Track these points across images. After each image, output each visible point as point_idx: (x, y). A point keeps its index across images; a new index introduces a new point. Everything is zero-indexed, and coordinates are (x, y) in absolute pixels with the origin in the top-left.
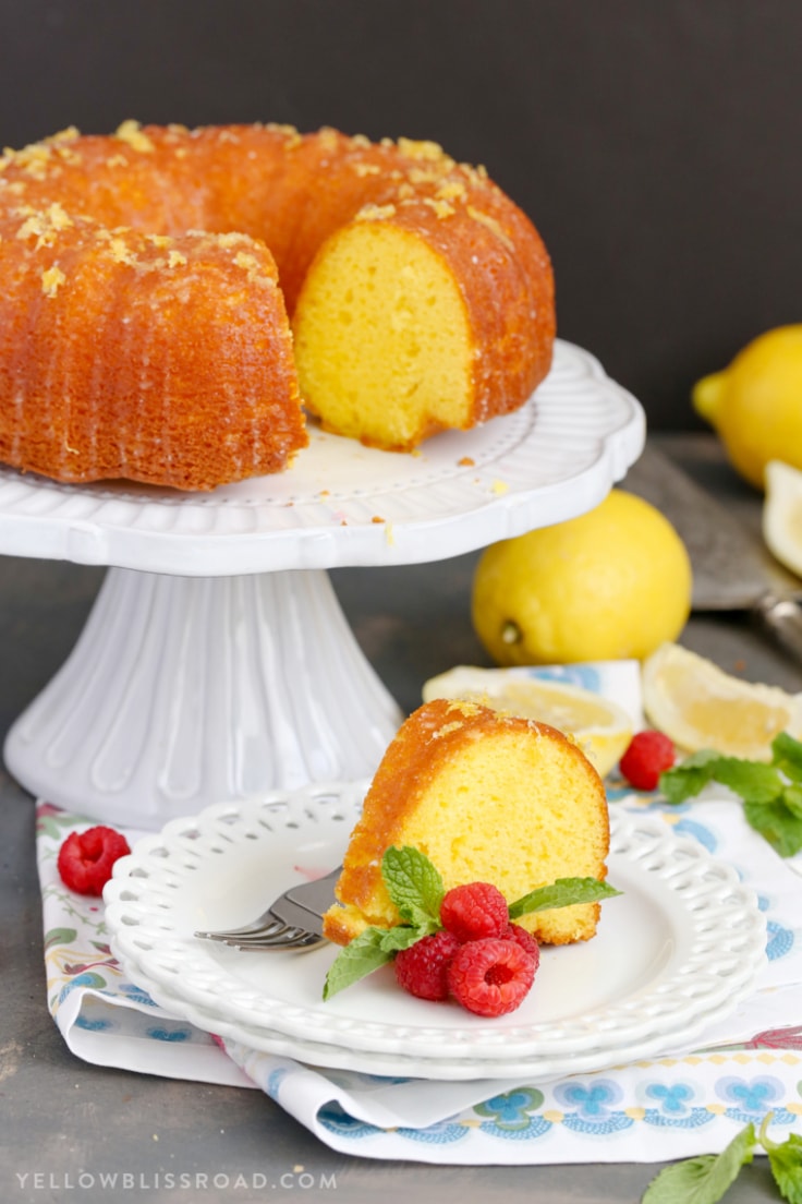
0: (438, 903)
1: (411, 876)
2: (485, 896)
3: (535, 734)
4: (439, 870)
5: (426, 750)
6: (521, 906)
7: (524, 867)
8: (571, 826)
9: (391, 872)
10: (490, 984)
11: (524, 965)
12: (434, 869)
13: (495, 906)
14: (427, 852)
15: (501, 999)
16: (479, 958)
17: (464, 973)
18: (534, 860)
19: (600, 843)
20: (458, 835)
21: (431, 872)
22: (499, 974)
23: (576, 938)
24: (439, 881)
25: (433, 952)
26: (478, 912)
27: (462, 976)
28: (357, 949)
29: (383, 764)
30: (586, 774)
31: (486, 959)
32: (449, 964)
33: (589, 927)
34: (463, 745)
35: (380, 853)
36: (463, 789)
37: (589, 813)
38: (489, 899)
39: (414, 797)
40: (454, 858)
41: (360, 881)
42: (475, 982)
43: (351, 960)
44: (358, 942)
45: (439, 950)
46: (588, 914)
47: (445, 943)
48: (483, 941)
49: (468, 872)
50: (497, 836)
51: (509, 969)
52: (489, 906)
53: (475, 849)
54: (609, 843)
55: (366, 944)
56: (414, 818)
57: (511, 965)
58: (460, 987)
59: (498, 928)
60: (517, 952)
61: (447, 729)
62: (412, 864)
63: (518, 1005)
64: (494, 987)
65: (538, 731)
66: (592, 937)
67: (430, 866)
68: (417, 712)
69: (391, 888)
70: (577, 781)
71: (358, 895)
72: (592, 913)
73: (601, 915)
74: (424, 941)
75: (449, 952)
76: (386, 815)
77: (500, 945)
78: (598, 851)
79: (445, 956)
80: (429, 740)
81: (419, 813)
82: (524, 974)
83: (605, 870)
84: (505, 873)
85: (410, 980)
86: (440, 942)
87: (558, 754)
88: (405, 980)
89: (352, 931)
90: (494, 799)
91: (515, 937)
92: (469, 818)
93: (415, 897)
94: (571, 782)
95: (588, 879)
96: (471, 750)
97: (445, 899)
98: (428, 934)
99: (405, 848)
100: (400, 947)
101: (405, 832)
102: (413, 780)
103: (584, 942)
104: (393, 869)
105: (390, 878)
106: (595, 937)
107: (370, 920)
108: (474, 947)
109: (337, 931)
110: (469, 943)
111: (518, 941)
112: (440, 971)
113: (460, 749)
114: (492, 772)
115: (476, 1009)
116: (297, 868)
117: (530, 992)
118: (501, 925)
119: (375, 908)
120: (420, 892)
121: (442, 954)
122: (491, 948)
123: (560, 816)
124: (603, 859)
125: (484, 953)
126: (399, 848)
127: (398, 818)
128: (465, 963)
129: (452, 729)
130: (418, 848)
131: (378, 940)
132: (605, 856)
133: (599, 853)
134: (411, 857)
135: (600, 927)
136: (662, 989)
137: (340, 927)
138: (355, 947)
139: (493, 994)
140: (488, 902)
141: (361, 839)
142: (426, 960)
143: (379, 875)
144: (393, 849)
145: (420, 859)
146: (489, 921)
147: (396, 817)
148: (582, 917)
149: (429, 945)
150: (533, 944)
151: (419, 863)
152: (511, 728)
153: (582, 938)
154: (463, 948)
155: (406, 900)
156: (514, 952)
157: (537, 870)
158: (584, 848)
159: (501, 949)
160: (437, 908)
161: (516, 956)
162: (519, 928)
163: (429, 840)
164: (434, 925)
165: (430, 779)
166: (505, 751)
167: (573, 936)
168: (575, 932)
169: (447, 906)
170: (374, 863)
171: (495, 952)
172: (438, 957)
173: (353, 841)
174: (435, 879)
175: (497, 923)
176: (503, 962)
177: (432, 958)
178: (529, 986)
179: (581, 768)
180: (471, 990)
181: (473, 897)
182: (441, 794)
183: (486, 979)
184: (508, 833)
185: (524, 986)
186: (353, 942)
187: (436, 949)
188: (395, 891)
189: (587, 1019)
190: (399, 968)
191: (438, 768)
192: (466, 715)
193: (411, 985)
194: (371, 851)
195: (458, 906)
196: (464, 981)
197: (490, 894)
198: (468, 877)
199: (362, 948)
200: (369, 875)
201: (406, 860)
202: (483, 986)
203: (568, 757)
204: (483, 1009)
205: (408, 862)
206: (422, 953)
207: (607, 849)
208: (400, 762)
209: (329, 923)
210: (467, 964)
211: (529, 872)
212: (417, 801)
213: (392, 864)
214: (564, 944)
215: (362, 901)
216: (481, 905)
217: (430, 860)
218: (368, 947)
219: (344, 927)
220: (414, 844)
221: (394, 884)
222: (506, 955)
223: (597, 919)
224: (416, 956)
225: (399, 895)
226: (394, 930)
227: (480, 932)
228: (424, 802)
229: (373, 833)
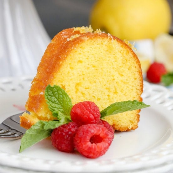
0: (70, 110)
1: (58, 99)
2: (90, 106)
3: (111, 39)
4: (70, 97)
5: (64, 46)
6: (106, 111)
7: (107, 97)
8: (127, 80)
9: (49, 97)
10: (92, 143)
11: (107, 135)
12: (68, 96)
13: (94, 110)
14: (65, 89)
15: (97, 150)
16: (87, 132)
17: (81, 138)
18: (111, 94)
19: (139, 88)
20: (79, 82)
21: (67, 97)
22: (96, 139)
23: (130, 128)
24: (70, 101)
25: (67, 130)
26: (87, 113)
27: (80, 140)
28: (34, 130)
29: (46, 52)
30: (132, 57)
31: (90, 132)
32: (74, 135)
33: (135, 124)
34: (80, 42)
35: (44, 89)
36: (80, 62)
37: (134, 74)
38: (92, 107)
39: (58, 64)
40: (76, 92)
41: (36, 101)
42: (86, 142)
43: (31, 135)
44: (35, 127)
45: (70, 130)
46: (134, 118)
47: (72, 127)
48: (89, 125)
49: (83, 98)
50: (95, 83)
51: (101, 137)
52: (91, 110)
53: (86, 88)
54: (143, 88)
55: (38, 128)
56: (59, 73)
57: (101, 135)
58: (79, 145)
59: (96, 120)
60: (104, 129)
61: (73, 37)
62: (58, 93)
63: (105, 153)
64: (94, 144)
65: (112, 37)
66: (136, 128)
67: (66, 94)
68: (61, 32)
69: (49, 104)
70: (129, 60)
71: (35, 107)
72: (136, 118)
73: (140, 119)
74: (63, 126)
75: (74, 131)
76: (47, 73)
77: (97, 126)
78: (138, 91)
79: (73, 132)
80: (65, 41)
81: (61, 71)
82: (107, 139)
83: (141, 99)
84: (99, 99)
85: (57, 143)
86: (70, 126)
87: (121, 48)
88: (55, 144)
89: (32, 123)
90: (94, 66)
91: (103, 125)
92: (83, 74)
93: (60, 108)
94: (127, 61)
95: (135, 101)
96: (83, 45)
97: (72, 109)
98: (65, 123)
99: (55, 86)
100: (52, 128)
101: (55, 80)
102: (58, 57)
103: (133, 130)
104: (50, 95)
105: (49, 100)
106: (138, 128)
107: (40, 118)
108: (85, 127)
109: (26, 123)
110: (83, 126)
111: (105, 126)
112: (70, 138)
113: (78, 44)
114: (93, 54)
115: (86, 154)
116: (14, 106)
117: (110, 147)
118: (97, 119)
119: (42, 113)
120: (62, 106)
121: (71, 131)
122: (92, 127)
123: (122, 75)
124: (141, 94)
125: (89, 129)
126: (52, 86)
127: (52, 73)
128: (81, 134)
129: (75, 37)
130: (61, 87)
131: (43, 125)
132: (141, 93)
133: (139, 92)
134: (58, 90)
135: (139, 124)
136: (168, 145)
137: (27, 121)
138: (33, 129)
139: (93, 147)
140: (91, 108)
141: (36, 84)
142: (64, 134)
143: (44, 98)
144: (49, 86)
145: (61, 91)
146: (92, 116)
147: (51, 73)
148: (132, 120)
149: (65, 127)
150: (111, 128)
151: (61, 93)
152: (100, 36)
153: (132, 129)
154: (80, 127)
155: (56, 109)
156: (103, 129)
157: (113, 98)
158: (132, 90)
159: (97, 128)
160: (70, 113)
161: (104, 131)
162: (105, 121)
163: (66, 83)
164: (68, 120)
165: (65, 56)
166: (98, 46)
167: (128, 127)
168: (129, 126)
169: (73, 111)
170: (42, 93)
171: (94, 129)
172: (70, 133)
173: (32, 85)
174: (68, 100)
175: (95, 118)
176: (98, 134)
177: (67, 133)
178: (109, 144)
179: (130, 54)
180: (84, 146)
181: (85, 107)
182: (70, 64)
183: (90, 141)
184: (100, 82)
185: (107, 144)
186: (32, 127)
187: (68, 129)
188: (51, 105)
189: (136, 157)
190: (53, 138)
191: (69, 51)
192: (81, 33)
193: (58, 145)
194: (40, 89)
195: (78, 111)
196: (80, 142)
197: (92, 105)
198: (82, 99)
199: (37, 129)
200: (39, 98)
201: (56, 92)
202: (89, 144)
203: (125, 49)
204: (89, 155)
205: (56, 93)
206: (62, 131)
207: (142, 90)
208: (53, 51)
209: (23, 120)
210: (82, 134)
211: (109, 99)
212: (60, 66)
213: (49, 93)
214: (125, 131)
215: (37, 109)
216: (88, 110)
217: (66, 92)
218: (39, 129)
219: (29, 121)
220: (59, 85)
221: (50, 102)
222: (99, 130)
223: (138, 120)
224: (60, 133)
225: (53, 107)
226: (50, 122)
227: (88, 121)
228: (63, 67)
229: (41, 81)
